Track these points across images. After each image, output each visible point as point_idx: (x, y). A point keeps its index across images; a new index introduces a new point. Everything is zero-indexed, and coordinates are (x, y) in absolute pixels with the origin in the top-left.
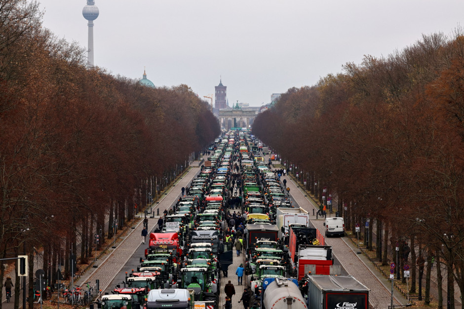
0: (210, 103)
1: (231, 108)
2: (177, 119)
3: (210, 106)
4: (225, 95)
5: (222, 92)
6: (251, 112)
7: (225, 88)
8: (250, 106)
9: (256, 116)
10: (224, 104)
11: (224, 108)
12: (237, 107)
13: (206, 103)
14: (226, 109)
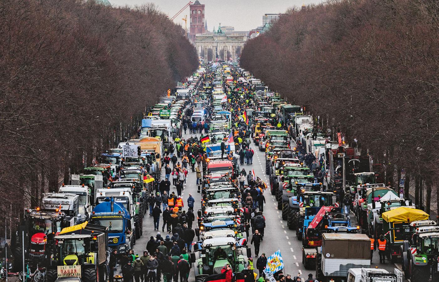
0: (183, 27)
1: (211, 33)
2: (144, 48)
3: (184, 31)
4: (203, 16)
5: (199, 12)
6: (238, 38)
7: (203, 6)
8: (235, 30)
9: (245, 43)
10: (202, 28)
11: (201, 33)
12: (220, 32)
13: (179, 27)
14: (204, 34)
